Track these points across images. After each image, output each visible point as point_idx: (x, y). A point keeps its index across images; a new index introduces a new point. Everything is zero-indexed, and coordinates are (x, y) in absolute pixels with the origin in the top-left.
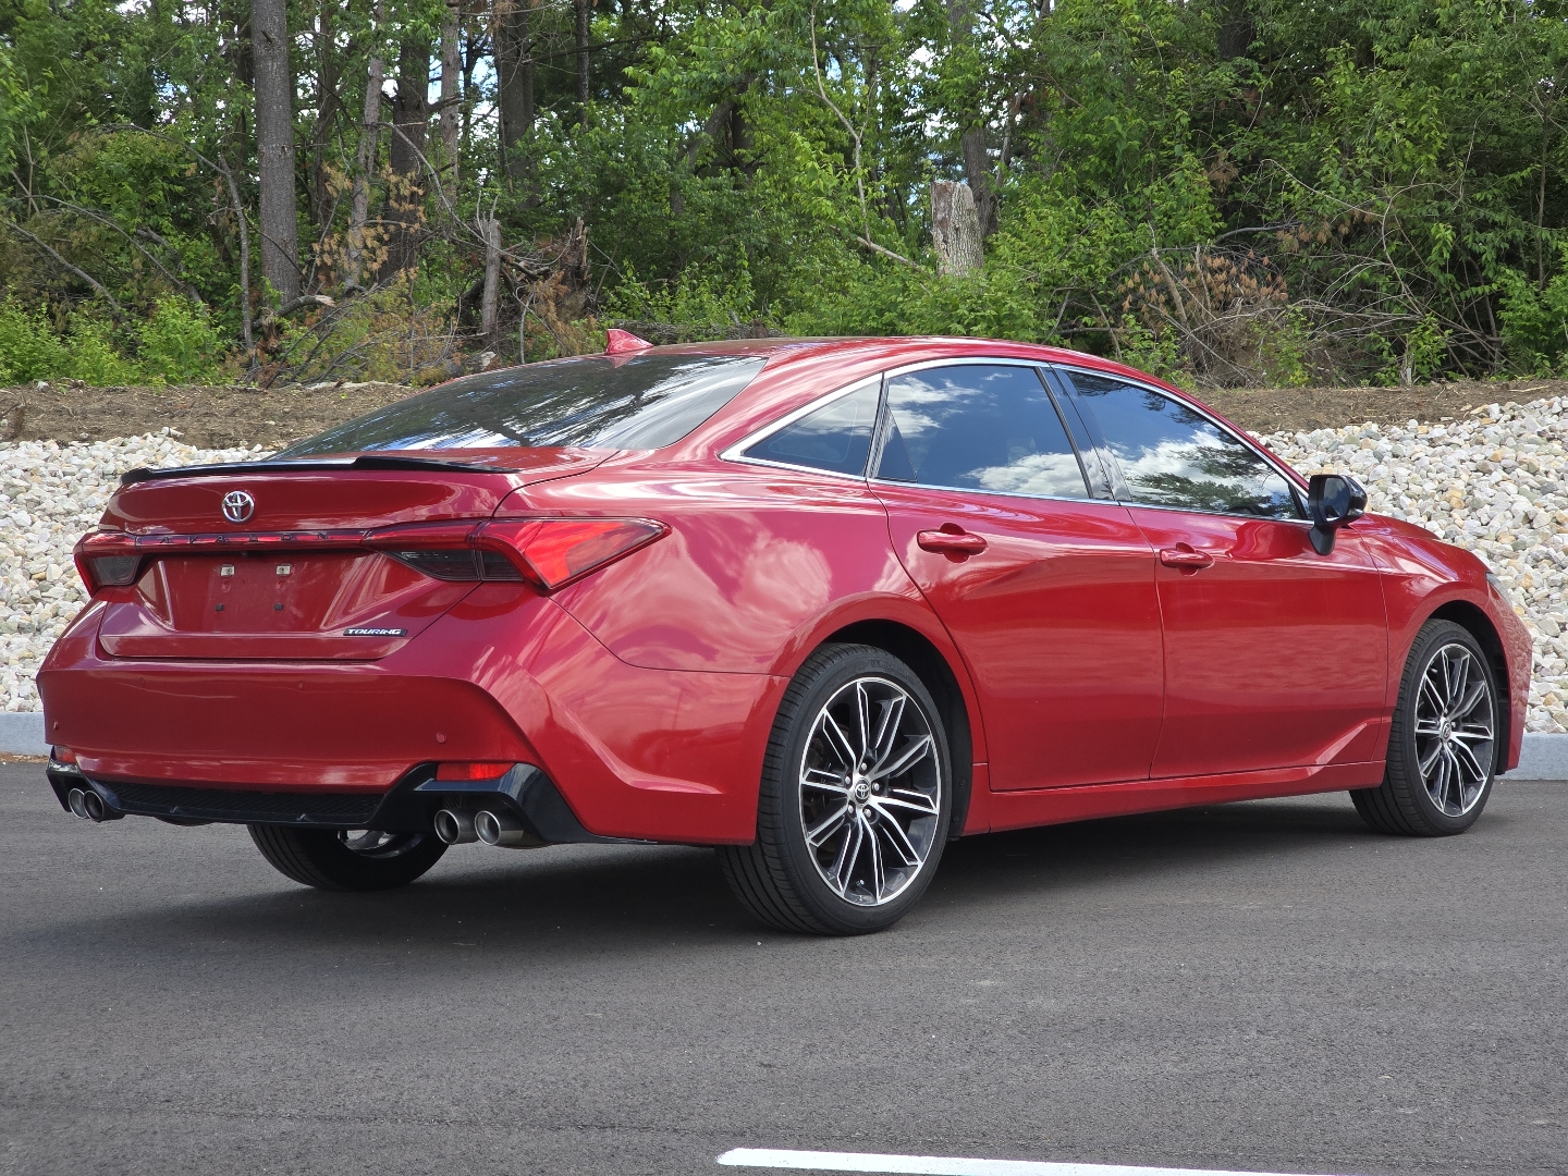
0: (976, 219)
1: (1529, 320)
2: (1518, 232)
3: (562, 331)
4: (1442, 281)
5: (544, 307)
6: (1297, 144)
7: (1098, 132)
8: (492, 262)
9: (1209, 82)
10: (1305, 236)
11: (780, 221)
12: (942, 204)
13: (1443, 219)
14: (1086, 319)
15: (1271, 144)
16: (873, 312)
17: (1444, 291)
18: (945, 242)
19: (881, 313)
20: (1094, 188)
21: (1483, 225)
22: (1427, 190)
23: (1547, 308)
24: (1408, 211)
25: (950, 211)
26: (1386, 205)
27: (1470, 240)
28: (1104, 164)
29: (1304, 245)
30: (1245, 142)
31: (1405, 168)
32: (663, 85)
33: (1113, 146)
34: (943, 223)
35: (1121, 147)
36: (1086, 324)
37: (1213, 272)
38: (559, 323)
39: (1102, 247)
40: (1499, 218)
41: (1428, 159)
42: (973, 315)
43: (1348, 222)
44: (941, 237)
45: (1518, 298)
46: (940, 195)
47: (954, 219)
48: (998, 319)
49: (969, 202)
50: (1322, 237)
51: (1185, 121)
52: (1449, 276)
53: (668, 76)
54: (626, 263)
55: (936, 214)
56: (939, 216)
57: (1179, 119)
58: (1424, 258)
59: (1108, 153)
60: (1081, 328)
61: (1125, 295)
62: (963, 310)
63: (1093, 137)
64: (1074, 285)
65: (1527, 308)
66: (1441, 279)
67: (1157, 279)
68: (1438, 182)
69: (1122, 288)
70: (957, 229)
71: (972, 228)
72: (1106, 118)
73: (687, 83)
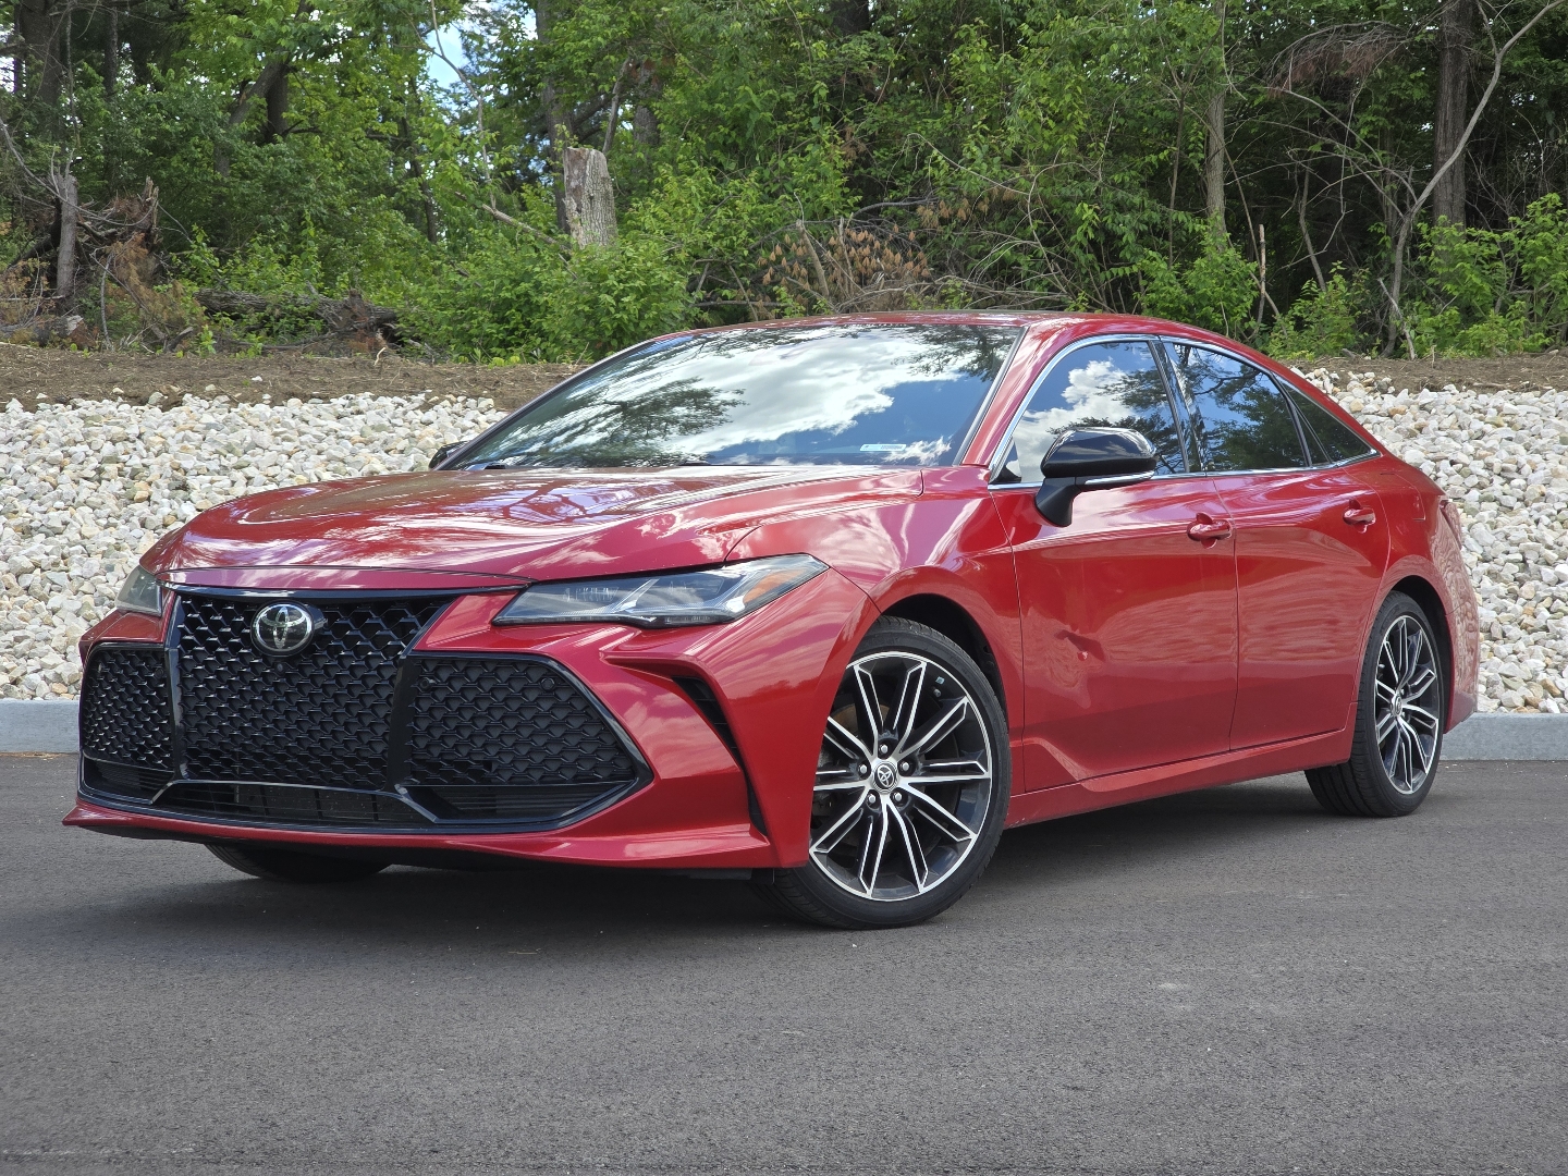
0: (610, 189)
1: (1171, 302)
2: (1154, 215)
3: (145, 296)
4: (1083, 262)
5: (124, 271)
6: (930, 121)
7: (729, 102)
8: (68, 220)
9: (844, 55)
10: (945, 212)
11: (337, 191)
12: (576, 172)
13: (1085, 199)
14: (726, 292)
15: (900, 120)
16: (507, 282)
17: (1084, 272)
18: (579, 211)
19: (516, 283)
20: (722, 159)
21: (1120, 207)
22: (1066, 170)
23: (1190, 291)
24: (1050, 189)
25: (584, 178)
26: (1027, 184)
27: (1109, 221)
28: (734, 134)
29: (943, 221)
30: (875, 115)
31: (1046, 147)
32: (269, 36)
33: (745, 117)
34: (577, 192)
35: (754, 118)
36: (725, 298)
37: (857, 246)
38: (142, 288)
39: (746, 218)
40: (1137, 200)
41: (1069, 140)
42: (622, 286)
43: (987, 200)
44: (575, 206)
45: (1162, 279)
46: (573, 162)
47: (588, 188)
48: (647, 290)
49: (603, 171)
50: (962, 214)
51: (823, 93)
52: (1091, 257)
53: (276, 27)
54: (195, 228)
55: (569, 182)
56: (573, 184)
57: (817, 91)
58: (1067, 237)
59: (738, 123)
60: (719, 301)
61: (765, 267)
62: (611, 281)
63: (723, 107)
64: (713, 257)
65: (1172, 289)
66: (1082, 259)
67: (800, 252)
68: (1079, 162)
69: (762, 260)
70: (591, 198)
71: (606, 197)
72: (741, 88)
73: (295, 35)
